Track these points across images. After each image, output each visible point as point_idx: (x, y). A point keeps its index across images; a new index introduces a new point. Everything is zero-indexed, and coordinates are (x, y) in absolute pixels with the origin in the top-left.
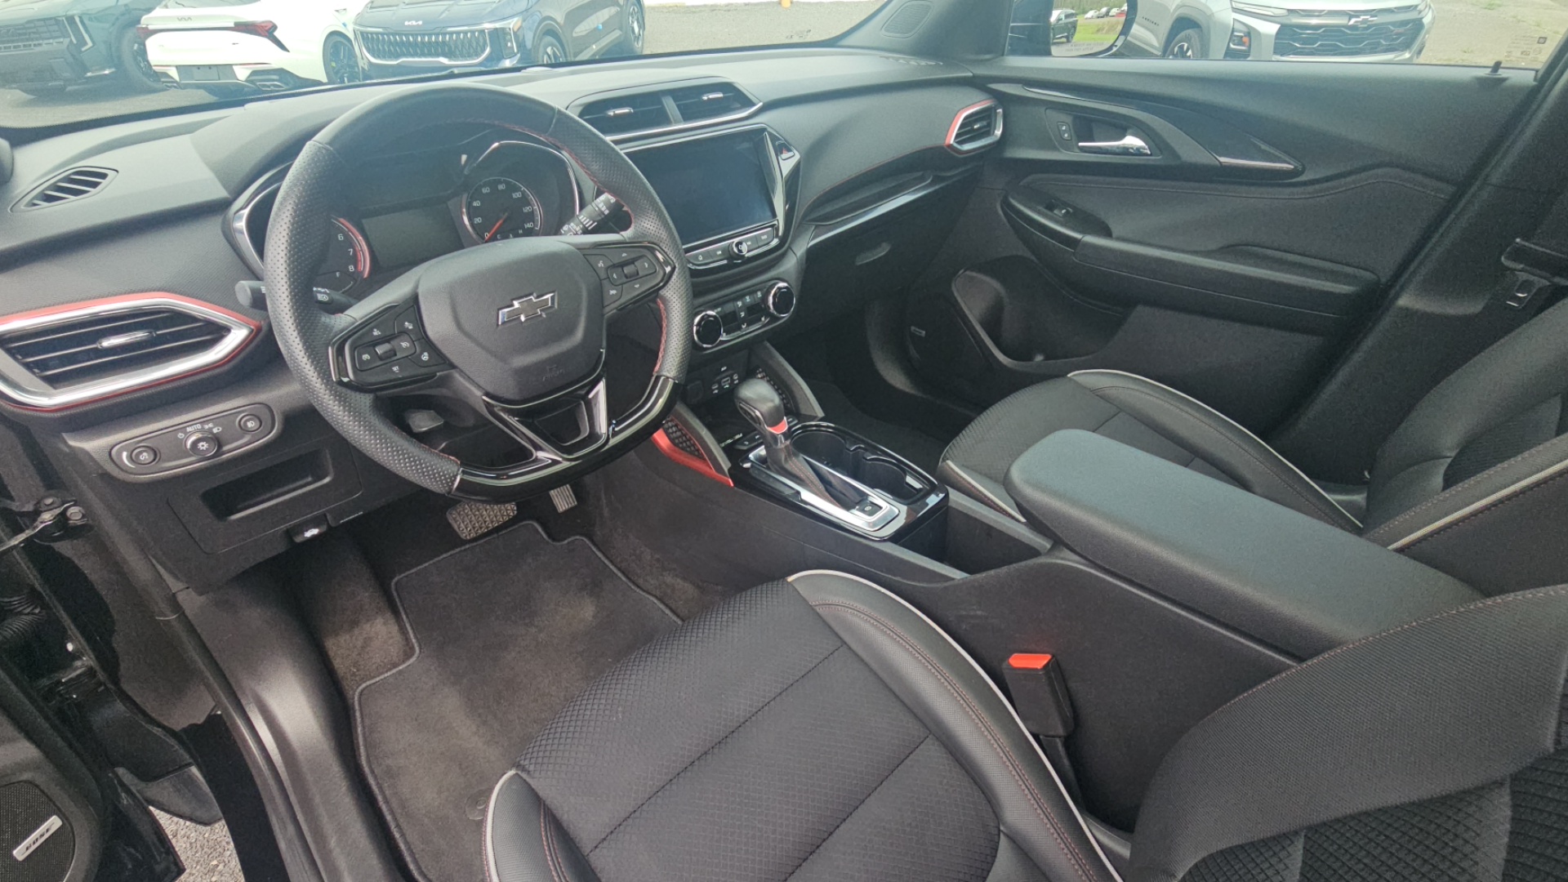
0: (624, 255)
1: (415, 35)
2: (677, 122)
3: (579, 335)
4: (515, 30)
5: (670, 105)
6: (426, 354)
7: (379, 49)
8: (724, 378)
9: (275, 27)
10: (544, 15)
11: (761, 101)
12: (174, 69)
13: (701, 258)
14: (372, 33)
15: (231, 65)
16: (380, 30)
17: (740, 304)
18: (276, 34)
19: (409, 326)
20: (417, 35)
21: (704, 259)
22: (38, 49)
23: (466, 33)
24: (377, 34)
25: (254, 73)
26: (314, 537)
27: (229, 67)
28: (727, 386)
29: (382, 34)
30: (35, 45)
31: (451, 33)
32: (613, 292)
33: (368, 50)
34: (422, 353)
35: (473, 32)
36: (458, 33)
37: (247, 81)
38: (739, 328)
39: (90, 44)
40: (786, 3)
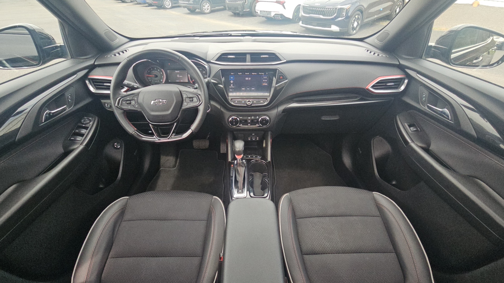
0: (191, 95)
1: (316, 8)
2: (248, 62)
3: (170, 112)
4: (347, 9)
5: (248, 57)
6: (137, 105)
7: (306, 11)
8: (254, 137)
9: (285, 2)
10: (361, 4)
11: (285, 60)
12: (259, 11)
13: (236, 102)
14: (306, 6)
15: (271, 12)
16: (308, 6)
17: (249, 118)
18: (284, 4)
19: (136, 99)
20: (317, 8)
21: (237, 102)
22: (237, 3)
23: (331, 8)
24: (307, 7)
25: (275, 14)
26: (150, 133)
27: (270, 12)
28: (254, 140)
29: (308, 7)
30: (237, 2)
31: (327, 8)
32: (185, 104)
33: (303, 11)
34: (136, 105)
35: (333, 8)
36: (329, 8)
37: (273, 16)
38: (247, 125)
39: (247, 3)
40: (475, 5)
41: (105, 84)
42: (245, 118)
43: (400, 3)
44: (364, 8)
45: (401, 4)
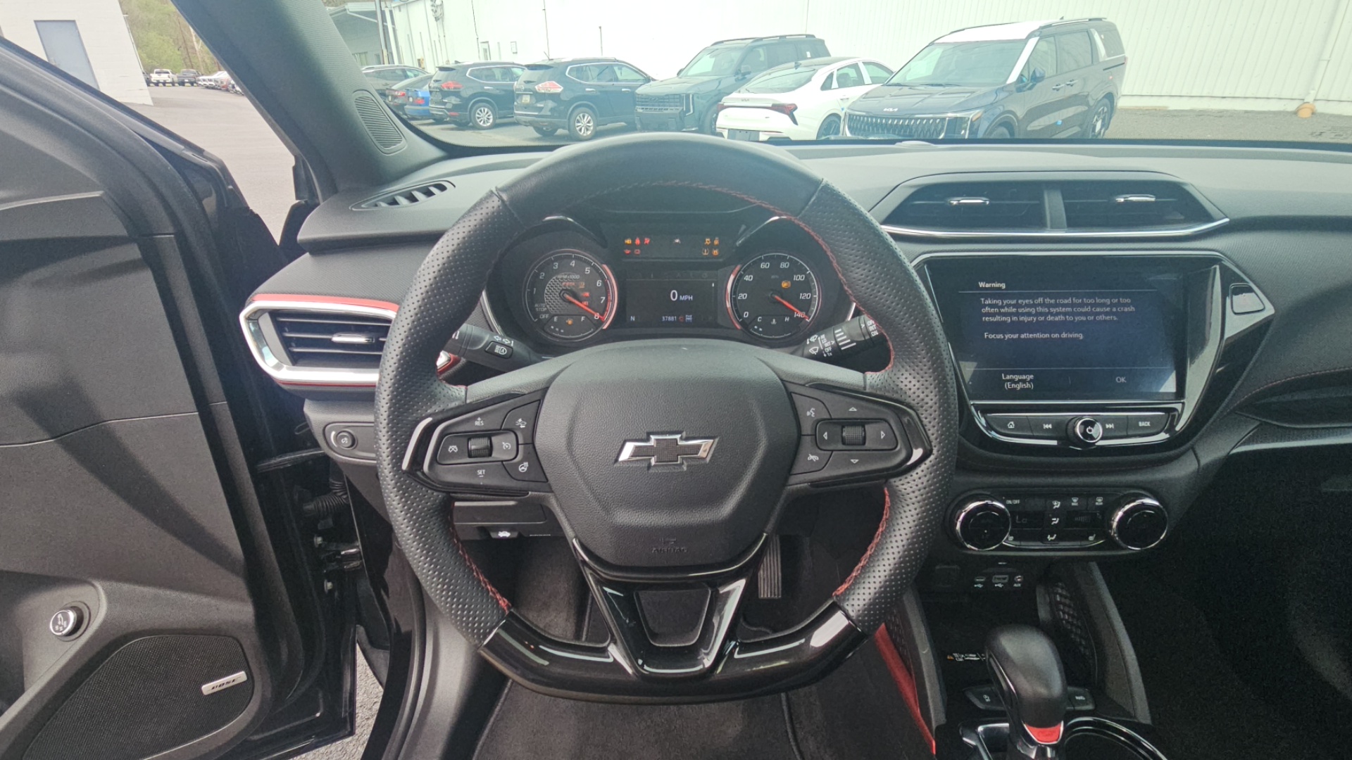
0: (853, 409)
1: (887, 119)
2: (1055, 227)
3: (728, 507)
4: (973, 120)
5: (1054, 204)
6: (526, 464)
7: (857, 127)
8: (1002, 574)
9: (796, 108)
10: (1006, 109)
11: (1227, 217)
12: (727, 131)
13: (1011, 425)
14: (857, 116)
15: (759, 131)
16: (864, 114)
17: (1057, 505)
18: (795, 113)
19: (521, 423)
20: (889, 119)
21: (1016, 428)
22: (667, 111)
23: (928, 119)
24: (860, 116)
25: (770, 138)
26: (504, 539)
28: (1000, 585)
29: (864, 116)
30: (665, 109)
31: (917, 119)
32: (812, 457)
33: (849, 128)
34: (521, 462)
35: (935, 119)
36: (922, 119)
38: (1042, 539)
39: (692, 111)
40: (1305, 114)
41: (337, 339)
42: (1036, 504)
43: (1103, 110)
44: (1018, 121)
45: (1106, 110)
